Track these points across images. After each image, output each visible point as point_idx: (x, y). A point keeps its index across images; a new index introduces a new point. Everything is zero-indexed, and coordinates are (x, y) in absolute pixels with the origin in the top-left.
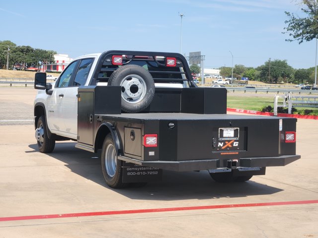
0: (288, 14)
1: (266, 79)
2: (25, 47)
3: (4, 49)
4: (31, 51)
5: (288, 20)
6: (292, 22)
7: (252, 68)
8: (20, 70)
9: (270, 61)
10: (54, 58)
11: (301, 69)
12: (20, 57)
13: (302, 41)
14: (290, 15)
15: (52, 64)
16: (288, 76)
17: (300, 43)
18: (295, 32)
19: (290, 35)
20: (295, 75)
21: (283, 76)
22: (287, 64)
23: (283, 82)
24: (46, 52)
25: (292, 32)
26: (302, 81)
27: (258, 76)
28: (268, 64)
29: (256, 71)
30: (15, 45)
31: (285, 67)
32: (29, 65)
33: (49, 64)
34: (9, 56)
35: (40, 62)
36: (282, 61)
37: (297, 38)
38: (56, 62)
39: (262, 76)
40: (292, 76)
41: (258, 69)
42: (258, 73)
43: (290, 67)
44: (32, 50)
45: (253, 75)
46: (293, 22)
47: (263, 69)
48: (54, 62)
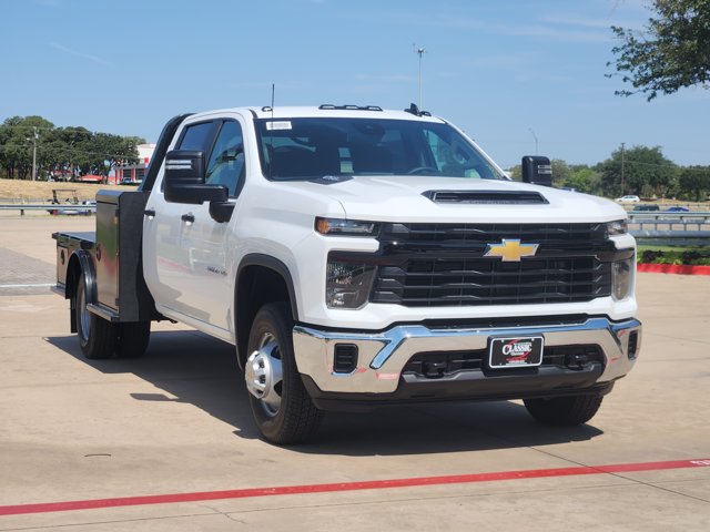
0: (619, 31)
1: (615, 191)
2: (72, 128)
3: (27, 136)
4: (86, 139)
5: (620, 46)
6: (629, 49)
7: (586, 167)
8: (61, 180)
9: (622, 149)
10: (137, 153)
11: (694, 165)
12: (61, 151)
13: (654, 95)
14: (622, 34)
15: (134, 166)
16: (665, 182)
17: (649, 99)
18: (636, 71)
19: (625, 80)
20: (681, 181)
21: (653, 182)
22: (661, 155)
23: (654, 197)
24: (119, 139)
25: (627, 73)
26: (697, 193)
27: (598, 185)
28: (619, 155)
29: (594, 173)
30: (52, 125)
31: (657, 162)
32: (85, 171)
33: (128, 167)
34: (38, 150)
35: (107, 163)
36: (650, 148)
37: (641, 87)
38: (142, 162)
39: (606, 184)
40: (675, 181)
41: (599, 168)
42: (597, 177)
43: (669, 162)
44: (89, 136)
45: (587, 183)
46: (632, 51)
47: (607, 169)
48: (137, 161)
